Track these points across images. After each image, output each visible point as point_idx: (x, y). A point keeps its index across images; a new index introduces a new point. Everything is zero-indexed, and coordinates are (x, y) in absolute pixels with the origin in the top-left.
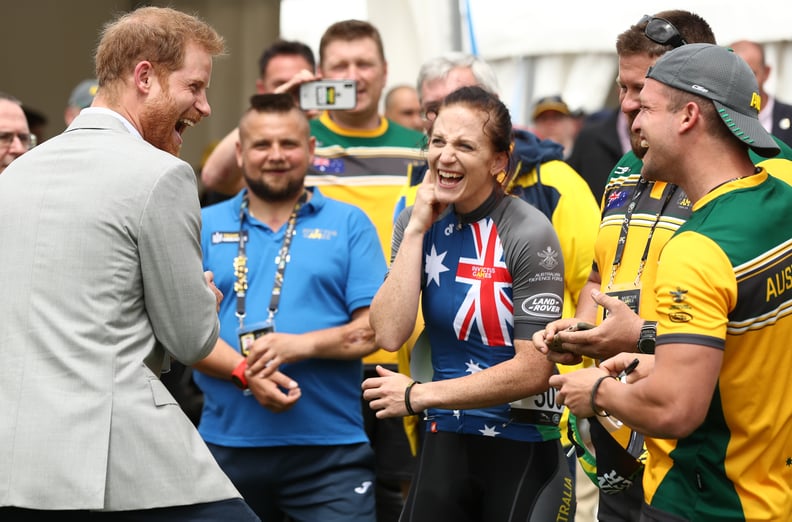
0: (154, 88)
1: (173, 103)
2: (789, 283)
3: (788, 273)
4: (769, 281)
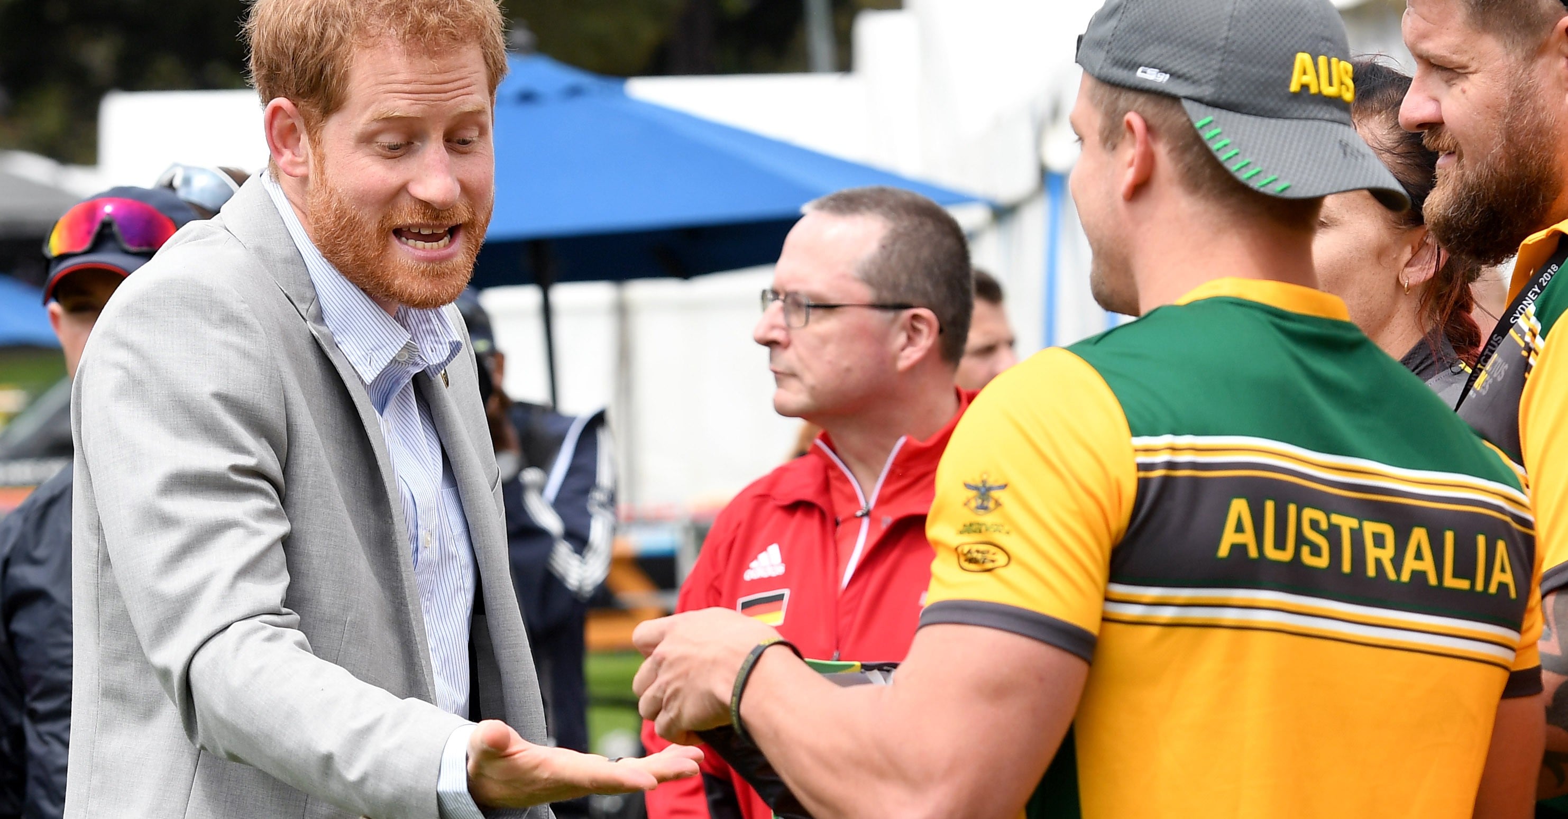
2: (1316, 551)
3: (1314, 525)
4: (1239, 507)
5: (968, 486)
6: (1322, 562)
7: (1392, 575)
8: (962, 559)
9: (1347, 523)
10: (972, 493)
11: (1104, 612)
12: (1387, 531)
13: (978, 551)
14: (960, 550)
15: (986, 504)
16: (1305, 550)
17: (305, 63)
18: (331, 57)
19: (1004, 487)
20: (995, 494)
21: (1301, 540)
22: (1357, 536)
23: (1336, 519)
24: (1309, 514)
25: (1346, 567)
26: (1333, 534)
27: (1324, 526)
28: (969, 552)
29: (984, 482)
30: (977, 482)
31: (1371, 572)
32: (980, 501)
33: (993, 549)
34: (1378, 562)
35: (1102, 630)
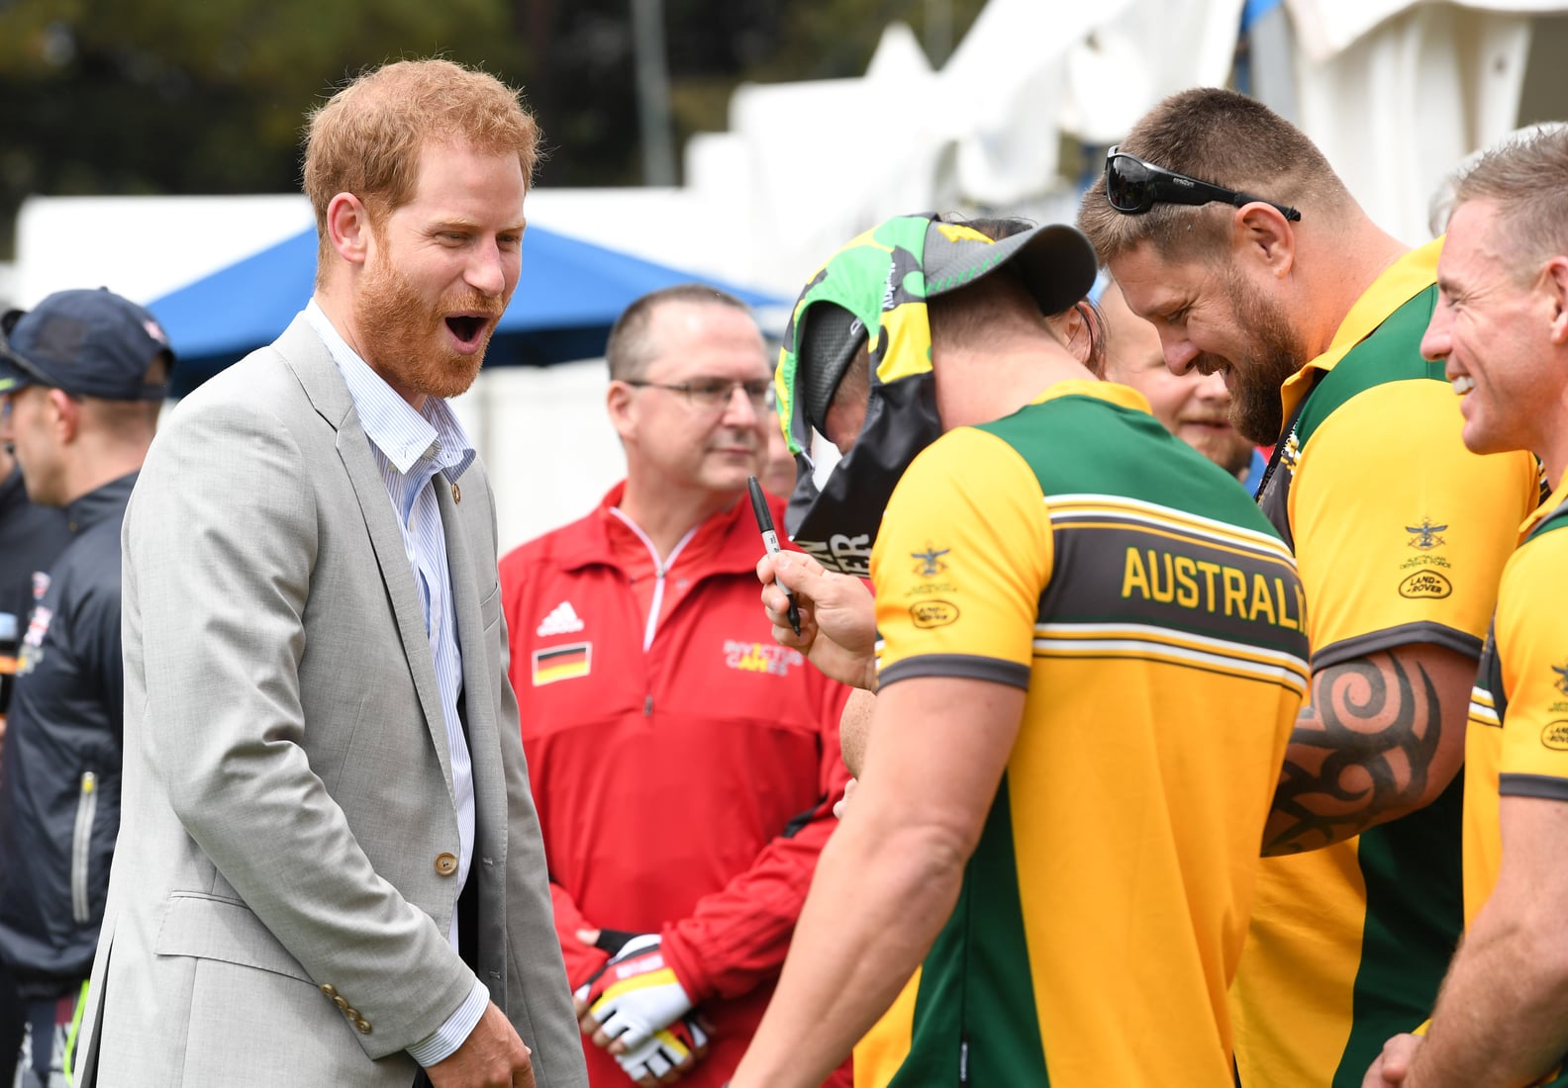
2: (1188, 594)
3: (1186, 571)
4: (1133, 555)
5: (915, 556)
6: (1192, 603)
7: (1243, 614)
8: (916, 618)
9: (1210, 569)
10: (919, 561)
11: (1034, 649)
12: (1239, 574)
13: (930, 609)
14: (913, 611)
15: (933, 568)
16: (1180, 592)
17: (377, 158)
18: (403, 152)
19: (947, 551)
20: (941, 558)
21: (1177, 584)
22: (1219, 579)
23: (1202, 566)
24: (1181, 561)
25: (1211, 607)
26: (1200, 578)
27: (1193, 572)
28: (922, 610)
29: (930, 550)
30: (923, 550)
31: (1228, 611)
32: (927, 567)
33: (942, 605)
34: (1234, 602)
35: (1034, 663)
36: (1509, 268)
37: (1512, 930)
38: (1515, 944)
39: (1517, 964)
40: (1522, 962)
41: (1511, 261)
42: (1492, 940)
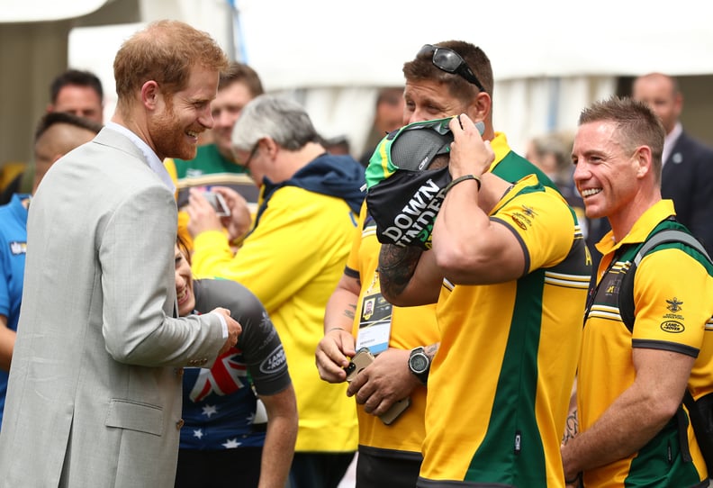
0: (159, 106)
1: (176, 120)
36: (623, 148)
37: (646, 399)
38: (647, 405)
39: (645, 411)
40: (649, 411)
41: (624, 146)
42: (636, 402)
